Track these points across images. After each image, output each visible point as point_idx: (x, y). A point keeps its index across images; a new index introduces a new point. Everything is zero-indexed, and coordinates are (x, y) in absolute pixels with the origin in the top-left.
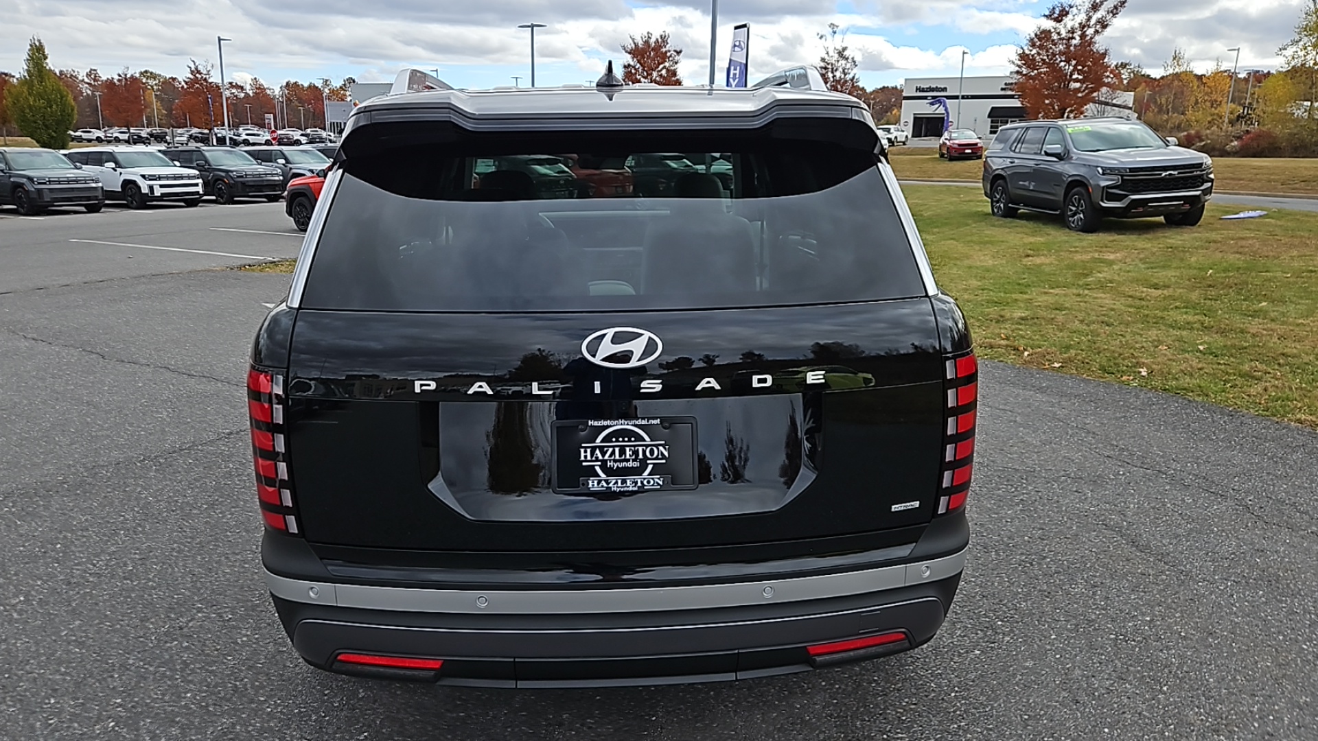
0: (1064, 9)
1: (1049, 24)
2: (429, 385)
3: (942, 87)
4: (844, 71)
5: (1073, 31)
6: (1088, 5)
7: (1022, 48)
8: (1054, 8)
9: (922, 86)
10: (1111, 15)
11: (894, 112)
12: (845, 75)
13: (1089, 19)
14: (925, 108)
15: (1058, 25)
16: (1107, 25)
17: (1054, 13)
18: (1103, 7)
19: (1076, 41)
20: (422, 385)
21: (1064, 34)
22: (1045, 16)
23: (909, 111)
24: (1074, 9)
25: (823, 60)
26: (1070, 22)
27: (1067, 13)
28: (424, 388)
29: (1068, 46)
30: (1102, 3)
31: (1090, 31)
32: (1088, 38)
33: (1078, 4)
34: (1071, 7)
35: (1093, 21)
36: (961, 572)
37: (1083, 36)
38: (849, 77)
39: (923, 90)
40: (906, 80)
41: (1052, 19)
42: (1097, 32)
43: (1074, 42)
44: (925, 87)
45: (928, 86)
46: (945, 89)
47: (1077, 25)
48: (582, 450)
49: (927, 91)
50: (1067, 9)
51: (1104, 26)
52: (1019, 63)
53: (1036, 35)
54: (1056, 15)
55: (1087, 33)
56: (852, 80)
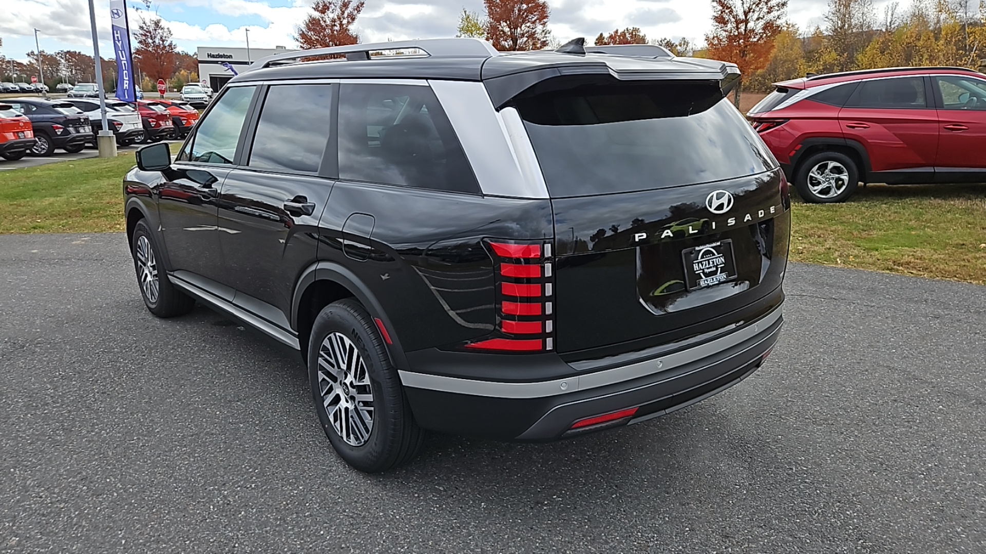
0: (325, 5)
1: (317, 15)
2: (642, 236)
3: (228, 54)
4: (161, 38)
5: (334, 21)
6: (340, 3)
7: (301, 30)
8: (318, 3)
9: (212, 54)
10: (356, 12)
11: (181, 73)
12: (163, 41)
13: (343, 13)
14: (220, 70)
15: (323, 15)
16: (354, 18)
17: (319, 7)
18: (350, 5)
19: (337, 28)
20: (639, 236)
21: (328, 23)
22: (313, 8)
23: (206, 71)
24: (332, 5)
25: (141, 28)
26: (330, 15)
27: (328, 8)
28: (640, 238)
29: (332, 31)
30: (349, 2)
31: (345, 22)
32: (344, 26)
33: (334, 2)
34: (330, 4)
35: (346, 15)
36: (781, 316)
37: (341, 25)
38: (167, 44)
39: (213, 56)
40: (198, 48)
41: (318, 11)
42: (348, 22)
43: (336, 28)
44: (215, 54)
45: (217, 54)
46: (230, 57)
47: (336, 17)
48: (694, 265)
49: (216, 57)
50: (328, 5)
51: (353, 19)
52: (302, 41)
53: (309, 21)
54: (320, 9)
55: (343, 23)
56: (170, 45)
